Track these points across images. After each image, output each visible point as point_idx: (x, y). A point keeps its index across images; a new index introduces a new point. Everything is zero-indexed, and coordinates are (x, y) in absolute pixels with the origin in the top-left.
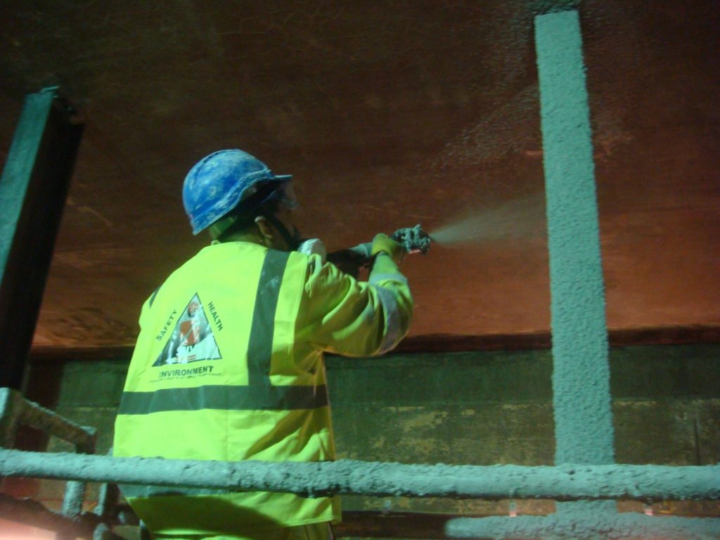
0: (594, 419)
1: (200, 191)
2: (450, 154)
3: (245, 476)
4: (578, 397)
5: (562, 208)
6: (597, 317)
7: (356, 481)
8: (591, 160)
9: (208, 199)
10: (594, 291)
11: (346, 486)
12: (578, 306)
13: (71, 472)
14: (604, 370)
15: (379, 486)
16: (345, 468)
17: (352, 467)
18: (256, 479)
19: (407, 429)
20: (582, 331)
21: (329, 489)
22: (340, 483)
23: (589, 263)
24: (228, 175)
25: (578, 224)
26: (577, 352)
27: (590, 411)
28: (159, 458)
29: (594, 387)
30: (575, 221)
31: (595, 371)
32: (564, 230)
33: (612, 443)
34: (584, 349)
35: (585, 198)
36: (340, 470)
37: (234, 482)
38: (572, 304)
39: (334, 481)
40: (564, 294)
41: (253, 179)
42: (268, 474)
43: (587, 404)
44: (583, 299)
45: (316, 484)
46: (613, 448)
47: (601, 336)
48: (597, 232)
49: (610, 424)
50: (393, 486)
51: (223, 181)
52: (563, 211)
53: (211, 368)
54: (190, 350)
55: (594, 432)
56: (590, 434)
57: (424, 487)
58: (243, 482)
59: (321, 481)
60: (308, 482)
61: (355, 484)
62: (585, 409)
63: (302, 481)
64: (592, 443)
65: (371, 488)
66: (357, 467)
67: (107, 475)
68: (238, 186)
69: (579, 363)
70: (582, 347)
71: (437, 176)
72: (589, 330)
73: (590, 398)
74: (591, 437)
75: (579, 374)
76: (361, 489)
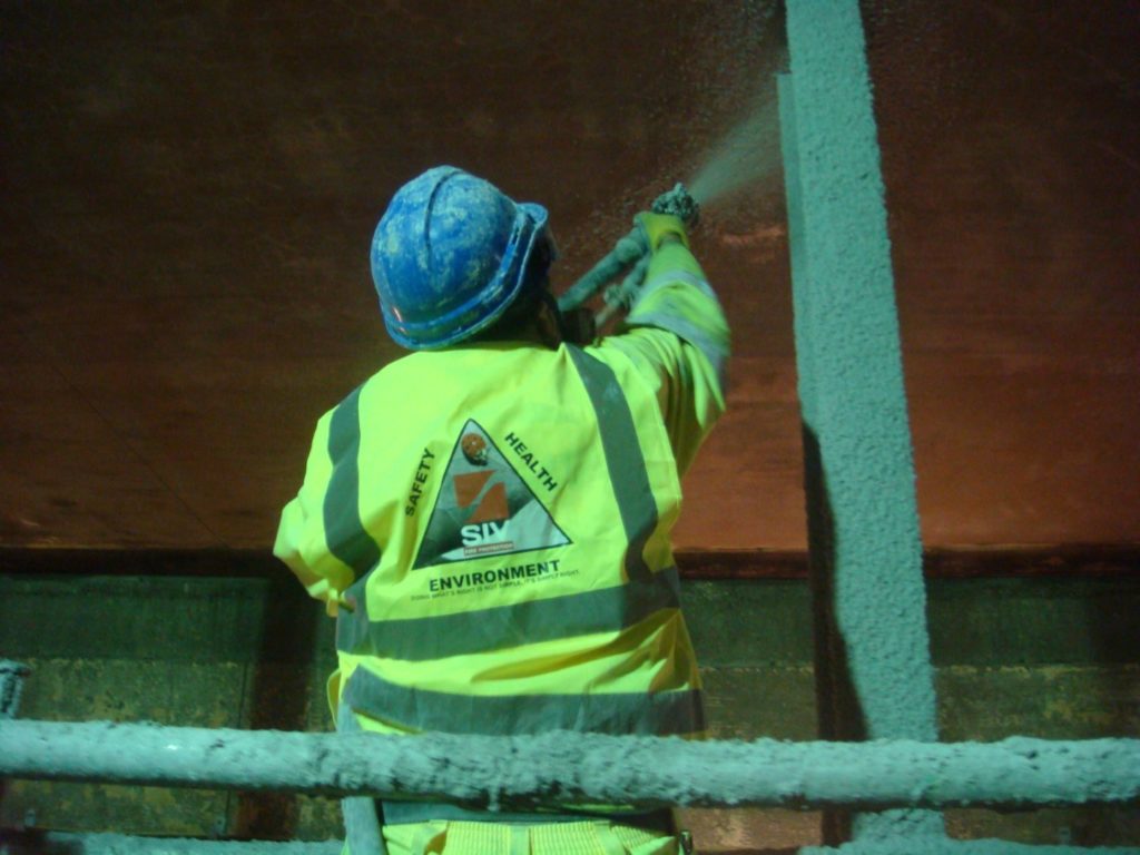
0: (903, 676)
2: (596, 231)
3: (350, 765)
4: (873, 636)
5: (838, 311)
6: (903, 498)
7: (596, 775)
8: (884, 233)
10: (898, 453)
11: (573, 784)
12: (870, 478)
14: (916, 590)
15: (645, 784)
16: (569, 747)
17: (581, 746)
18: (374, 771)
20: (879, 521)
21: (538, 793)
22: (561, 779)
23: (887, 405)
25: (866, 340)
26: (870, 558)
27: (893, 662)
29: (901, 621)
30: (862, 333)
31: (902, 591)
32: (842, 347)
33: (933, 719)
34: (882, 554)
35: (877, 297)
36: (560, 752)
37: (325, 777)
38: (860, 474)
39: (548, 775)
40: (844, 457)
42: (402, 759)
43: (890, 648)
44: (878, 468)
45: (509, 782)
46: (935, 726)
47: (909, 531)
48: (898, 354)
49: (930, 685)
50: (674, 785)
52: (840, 315)
53: (555, 563)
54: (491, 532)
55: (903, 699)
56: (896, 702)
57: (741, 787)
58: (344, 778)
59: (519, 775)
60: (493, 777)
61: (594, 780)
62: (887, 657)
63: (477, 775)
64: (900, 718)
65: (627, 790)
66: (596, 746)
69: (874, 578)
70: (877, 550)
71: (566, 267)
72: (890, 519)
73: (893, 639)
74: (900, 706)
75: (875, 597)
76: (604, 792)
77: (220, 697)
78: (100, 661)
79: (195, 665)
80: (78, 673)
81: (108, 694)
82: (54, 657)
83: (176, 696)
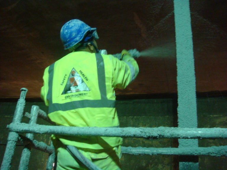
1: (69, 34)
9: (72, 37)
13: (65, 132)
19: (217, 123)
24: (78, 28)
28: (95, 127)
41: (87, 30)
51: (77, 31)
53: (87, 94)
54: (76, 88)
67: (78, 133)
68: (82, 32)
77: (166, 123)
78: (139, 116)
79: (160, 117)
80: (135, 119)
81: (142, 123)
82: (130, 116)
83: (157, 123)
